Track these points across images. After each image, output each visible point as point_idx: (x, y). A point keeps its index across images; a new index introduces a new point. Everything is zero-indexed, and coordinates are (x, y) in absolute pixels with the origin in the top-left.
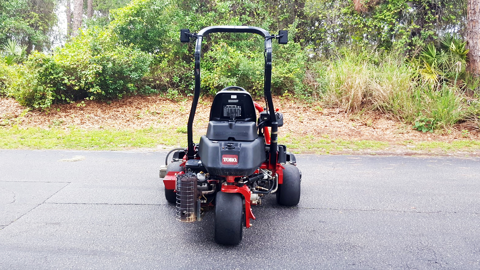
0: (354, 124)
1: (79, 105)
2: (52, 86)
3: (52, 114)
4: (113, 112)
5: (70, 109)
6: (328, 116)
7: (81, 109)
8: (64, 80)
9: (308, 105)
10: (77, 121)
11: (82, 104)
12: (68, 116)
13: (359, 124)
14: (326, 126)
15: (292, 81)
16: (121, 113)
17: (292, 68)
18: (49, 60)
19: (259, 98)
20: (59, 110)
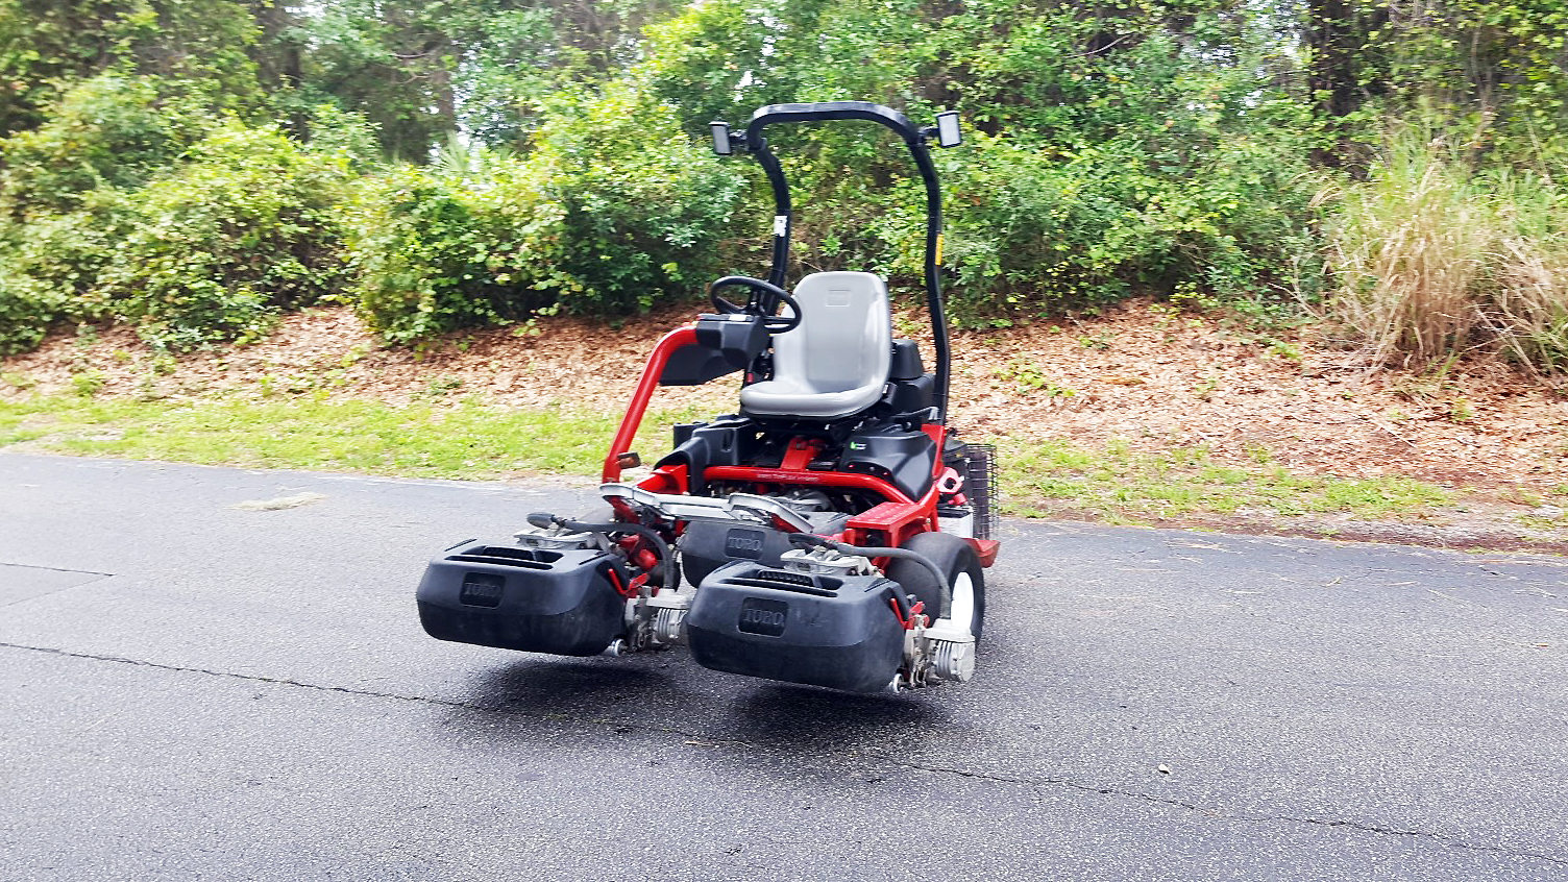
0: (1407, 410)
1: (520, 332)
2: (439, 271)
3: (444, 357)
4: (617, 355)
5: (499, 344)
6: (1320, 380)
7: (530, 343)
8: (474, 252)
9: (1263, 336)
10: (504, 381)
11: (530, 329)
12: (485, 364)
13: (1422, 415)
14: (1288, 418)
15: (1207, 246)
16: (639, 357)
17: (1214, 201)
18: (431, 192)
19: (1094, 311)
20: (464, 346)
